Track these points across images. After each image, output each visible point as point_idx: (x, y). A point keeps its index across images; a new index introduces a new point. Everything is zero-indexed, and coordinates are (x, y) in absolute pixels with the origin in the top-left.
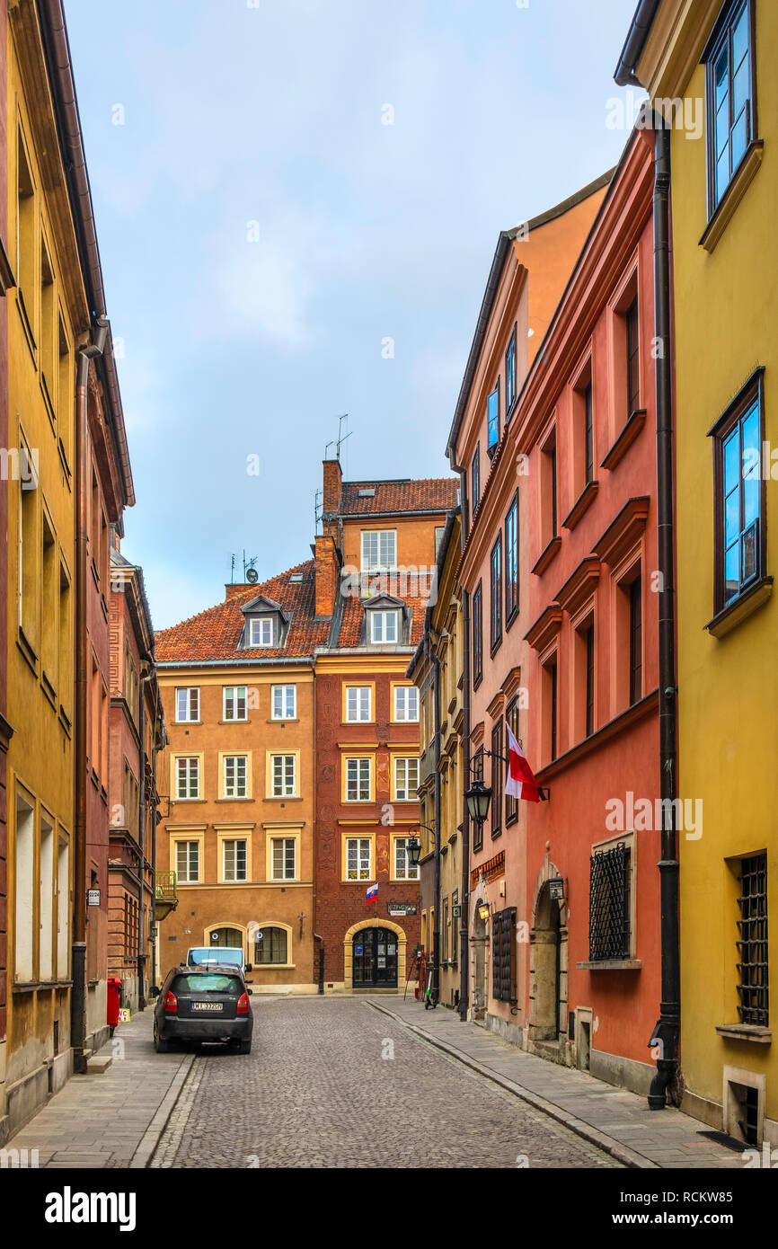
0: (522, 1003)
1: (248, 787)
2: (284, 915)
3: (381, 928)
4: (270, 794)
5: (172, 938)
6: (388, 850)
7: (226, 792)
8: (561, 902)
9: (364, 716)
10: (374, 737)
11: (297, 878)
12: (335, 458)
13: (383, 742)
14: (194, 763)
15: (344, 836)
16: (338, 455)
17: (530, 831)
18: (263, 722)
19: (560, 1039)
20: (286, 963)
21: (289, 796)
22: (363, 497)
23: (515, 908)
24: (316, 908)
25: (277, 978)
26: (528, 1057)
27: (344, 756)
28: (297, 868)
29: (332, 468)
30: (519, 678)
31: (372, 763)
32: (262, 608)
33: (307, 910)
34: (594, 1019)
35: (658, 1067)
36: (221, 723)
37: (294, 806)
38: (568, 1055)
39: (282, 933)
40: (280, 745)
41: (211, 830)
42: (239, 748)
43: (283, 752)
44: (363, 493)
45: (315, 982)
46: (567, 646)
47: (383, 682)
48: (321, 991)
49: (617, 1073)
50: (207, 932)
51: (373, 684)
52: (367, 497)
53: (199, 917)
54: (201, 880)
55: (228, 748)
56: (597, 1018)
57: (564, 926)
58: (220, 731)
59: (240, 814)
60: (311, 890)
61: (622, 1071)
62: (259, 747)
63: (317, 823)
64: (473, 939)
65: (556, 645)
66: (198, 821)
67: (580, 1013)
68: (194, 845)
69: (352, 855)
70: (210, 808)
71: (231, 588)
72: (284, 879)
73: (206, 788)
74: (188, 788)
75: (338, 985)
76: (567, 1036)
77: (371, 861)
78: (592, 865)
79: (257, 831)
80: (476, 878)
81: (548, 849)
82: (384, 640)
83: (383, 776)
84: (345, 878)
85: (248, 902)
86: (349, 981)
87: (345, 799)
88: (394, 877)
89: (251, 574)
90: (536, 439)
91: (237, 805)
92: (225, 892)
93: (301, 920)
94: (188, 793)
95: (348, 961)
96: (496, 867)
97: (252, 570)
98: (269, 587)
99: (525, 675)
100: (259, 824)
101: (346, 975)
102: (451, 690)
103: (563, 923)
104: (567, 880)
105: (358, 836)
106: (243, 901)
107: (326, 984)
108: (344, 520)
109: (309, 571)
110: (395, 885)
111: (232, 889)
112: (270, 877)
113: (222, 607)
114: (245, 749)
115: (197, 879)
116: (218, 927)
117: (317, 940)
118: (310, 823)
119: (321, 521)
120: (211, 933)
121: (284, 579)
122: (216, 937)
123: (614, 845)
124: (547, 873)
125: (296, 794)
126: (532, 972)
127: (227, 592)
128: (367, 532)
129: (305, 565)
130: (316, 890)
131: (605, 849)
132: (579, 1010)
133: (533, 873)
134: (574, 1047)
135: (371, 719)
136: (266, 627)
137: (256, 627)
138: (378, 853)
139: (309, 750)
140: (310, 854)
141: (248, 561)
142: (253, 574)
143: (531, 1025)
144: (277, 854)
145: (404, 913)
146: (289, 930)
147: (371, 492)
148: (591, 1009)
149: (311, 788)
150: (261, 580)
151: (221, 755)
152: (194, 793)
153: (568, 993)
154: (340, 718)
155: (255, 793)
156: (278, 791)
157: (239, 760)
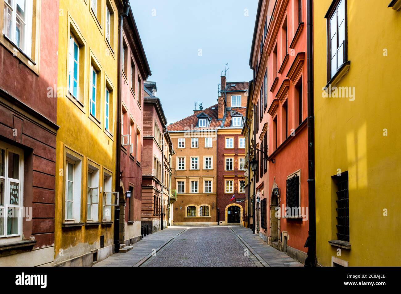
0: (268, 229)
1: (198, 166)
2: (208, 203)
3: (235, 206)
4: (204, 168)
5: (177, 209)
6: (238, 184)
7: (192, 167)
8: (278, 196)
9: (231, 146)
10: (234, 152)
11: (212, 192)
12: (224, 75)
13: (236, 153)
14: (183, 159)
15: (225, 180)
16: (225, 75)
17: (270, 174)
18: (202, 148)
19: (278, 241)
20: (208, 216)
21: (210, 169)
22: (232, 86)
23: (266, 199)
24: (217, 200)
25: (206, 220)
26: (269, 247)
27: (225, 157)
28: (212, 189)
29: (223, 78)
30: (267, 126)
31: (233, 160)
32: (202, 116)
33: (215, 201)
34: (288, 235)
35: (308, 254)
36: (191, 148)
37: (211, 171)
38: (280, 247)
39: (207, 207)
40: (207, 154)
41: (188, 178)
42: (196, 155)
43: (208, 157)
44: (232, 85)
45: (217, 221)
46: (280, 112)
47: (236, 137)
48: (219, 224)
49: (295, 255)
50: (186, 207)
51: (234, 137)
52: (233, 86)
53: (184, 203)
54: (185, 192)
55: (193, 155)
56: (289, 235)
57: (279, 204)
58: (190, 150)
59: (196, 174)
60: (216, 195)
61: (296, 254)
62: (201, 155)
63: (218, 176)
64: (257, 209)
65: (277, 113)
66: (184, 176)
67: (284, 233)
68: (183, 183)
69: (227, 185)
70: (187, 172)
71: (195, 111)
72: (208, 192)
73: (186, 166)
74: (181, 166)
75: (223, 222)
76: (280, 240)
77: (233, 187)
78: (287, 183)
79: (201, 179)
80: (257, 190)
81: (275, 179)
82: (237, 125)
83: (236, 163)
84: (226, 192)
85: (198, 199)
86: (227, 221)
87: (226, 169)
88: (239, 192)
89: (201, 108)
90: (271, 49)
91: (195, 171)
92: (192, 196)
93: (213, 204)
94: (181, 168)
95: (226, 215)
96: (261, 186)
97: (201, 106)
98: (205, 111)
99: (269, 125)
100: (201, 177)
101: (226, 219)
102: (252, 136)
103: (279, 203)
104: (280, 189)
105: (229, 180)
106: (197, 198)
107: (220, 222)
108: (226, 92)
109: (216, 107)
110: (240, 194)
111: (193, 195)
112: (204, 192)
113: (192, 116)
114: (197, 155)
115: (184, 192)
116: (189, 206)
117: (217, 209)
118: (216, 176)
119: (220, 92)
120: (187, 207)
121: (210, 109)
122: (189, 208)
123: (294, 176)
124: (274, 187)
125: (212, 168)
126: (270, 219)
127: (194, 112)
128: (233, 96)
129: (216, 105)
130: (217, 195)
131: (291, 177)
132: (283, 232)
133: (270, 187)
134: (282, 244)
135: (233, 147)
136: (204, 121)
137: (201, 121)
138: (235, 185)
139: (216, 156)
140: (216, 185)
141: (200, 104)
142: (201, 107)
143: (270, 236)
144: (206, 185)
145: (240, 202)
146: (210, 206)
147: (234, 85)
148: (287, 232)
149: (216, 166)
150: (204, 109)
151: (191, 157)
152: (183, 168)
153: (280, 226)
154: (224, 147)
155: (200, 168)
156: (207, 167)
157: (196, 158)
